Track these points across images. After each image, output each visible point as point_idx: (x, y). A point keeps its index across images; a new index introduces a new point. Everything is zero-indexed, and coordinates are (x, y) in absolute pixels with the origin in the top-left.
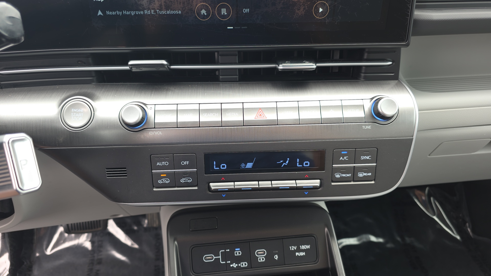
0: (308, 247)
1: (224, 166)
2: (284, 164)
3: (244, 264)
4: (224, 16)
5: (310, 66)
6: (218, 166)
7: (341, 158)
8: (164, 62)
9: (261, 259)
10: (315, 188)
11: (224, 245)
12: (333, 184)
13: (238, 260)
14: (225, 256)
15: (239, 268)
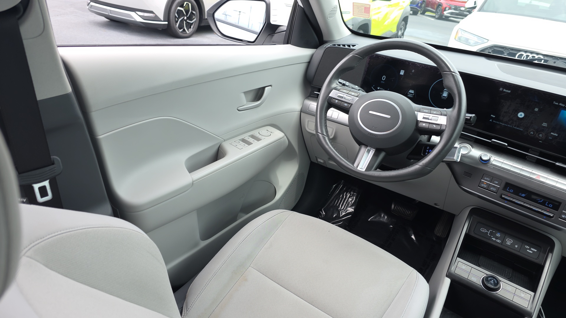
1: (512, 191)
2: (540, 201)
3: (499, 241)
4: (540, 137)
6: (509, 189)
8: (506, 144)
9: (509, 244)
10: (550, 217)
11: (493, 229)
12: (559, 219)
13: (497, 238)
14: (491, 233)
15: (495, 241)
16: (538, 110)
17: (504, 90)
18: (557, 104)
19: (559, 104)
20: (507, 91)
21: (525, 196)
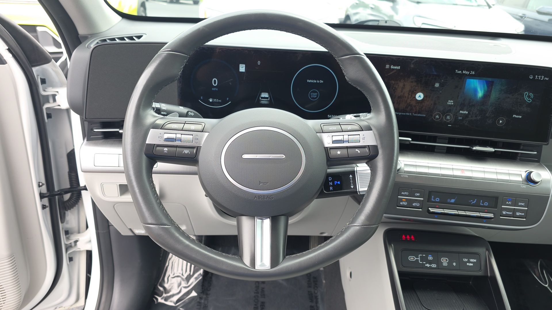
0: (475, 261)
1: (438, 199)
2: (473, 202)
3: (434, 266)
4: (448, 120)
5: (492, 150)
6: (434, 199)
7: (507, 203)
9: (445, 264)
10: (491, 218)
11: (422, 251)
12: (501, 217)
13: (430, 262)
14: (422, 259)
15: (430, 268)
16: (440, 85)
17: (392, 67)
18: (460, 72)
19: (462, 72)
20: (396, 67)
21: (455, 201)
